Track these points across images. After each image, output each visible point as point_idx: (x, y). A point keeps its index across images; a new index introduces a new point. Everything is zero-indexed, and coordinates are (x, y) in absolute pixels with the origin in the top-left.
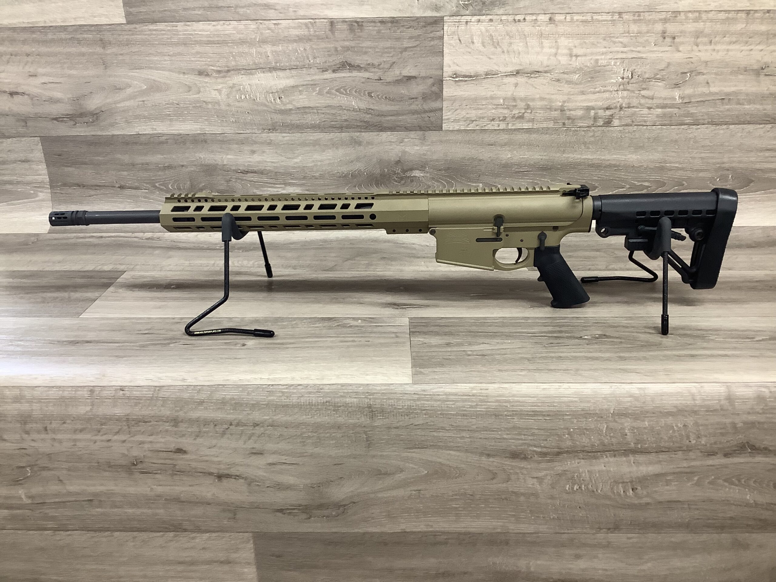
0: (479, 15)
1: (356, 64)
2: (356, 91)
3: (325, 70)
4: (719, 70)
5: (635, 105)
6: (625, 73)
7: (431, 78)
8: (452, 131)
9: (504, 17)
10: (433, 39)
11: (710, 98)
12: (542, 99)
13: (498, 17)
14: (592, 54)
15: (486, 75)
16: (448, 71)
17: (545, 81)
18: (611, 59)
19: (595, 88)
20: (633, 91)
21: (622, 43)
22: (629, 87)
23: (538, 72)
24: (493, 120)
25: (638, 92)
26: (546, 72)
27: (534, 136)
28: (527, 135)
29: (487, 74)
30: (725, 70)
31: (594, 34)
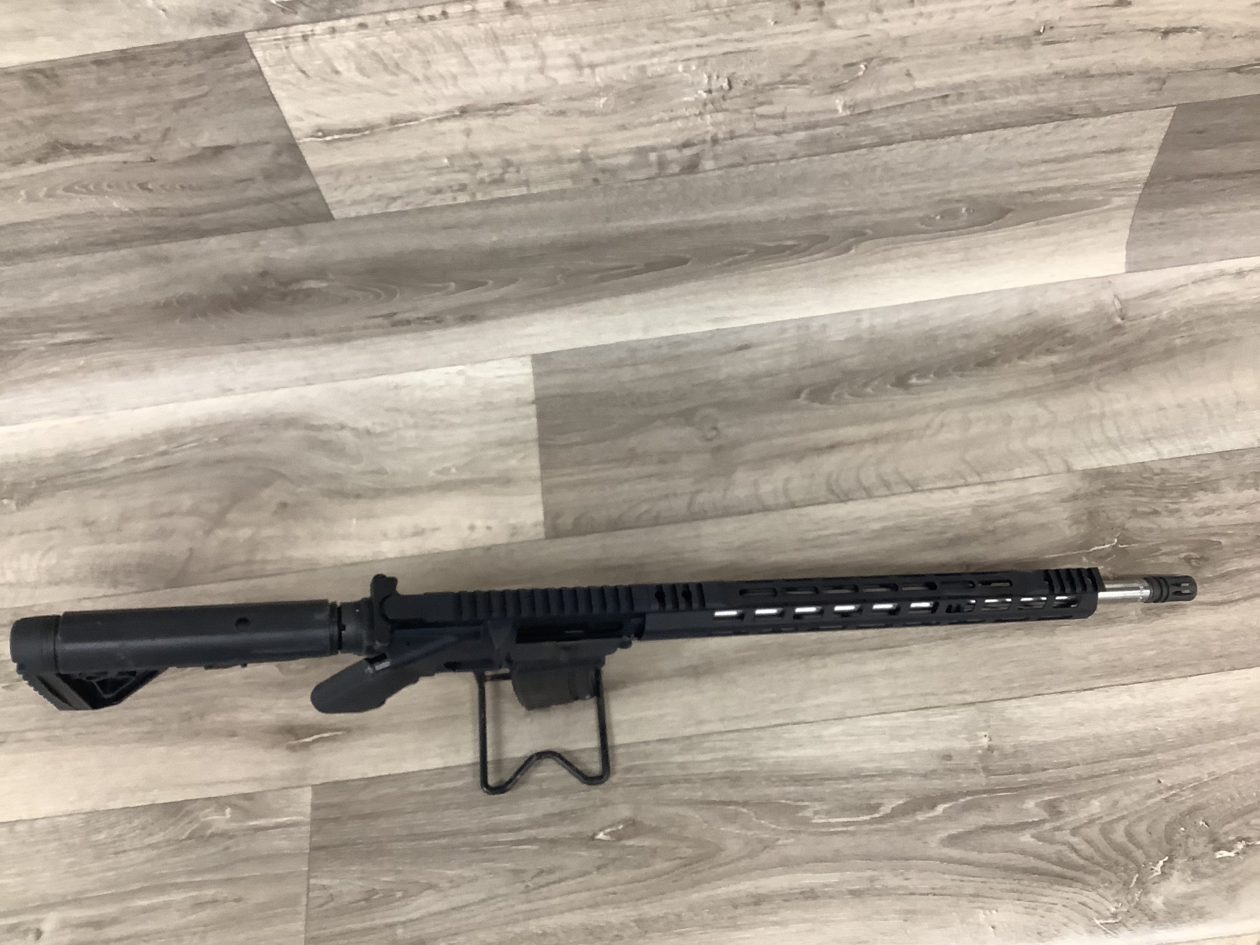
0: (329, 19)
4: (934, 48)
5: (746, 132)
6: (713, 82)
9: (392, 17)
10: (238, 77)
11: (916, 99)
12: (535, 148)
13: (378, 18)
14: (628, 58)
17: (531, 118)
20: (737, 111)
21: (694, 29)
22: (726, 105)
23: (511, 104)
25: (749, 111)
26: (528, 102)
27: (536, 206)
28: (522, 205)
29: (395, 123)
30: (949, 47)
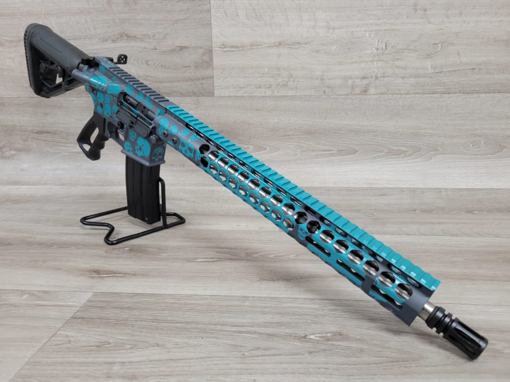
1: (133, 35)
2: (134, 60)
3: (105, 40)
7: (201, 48)
8: (224, 97)
15: (251, 46)
16: (217, 41)
18: (366, 31)
19: (352, 59)
24: (260, 87)
31: (349, 7)
